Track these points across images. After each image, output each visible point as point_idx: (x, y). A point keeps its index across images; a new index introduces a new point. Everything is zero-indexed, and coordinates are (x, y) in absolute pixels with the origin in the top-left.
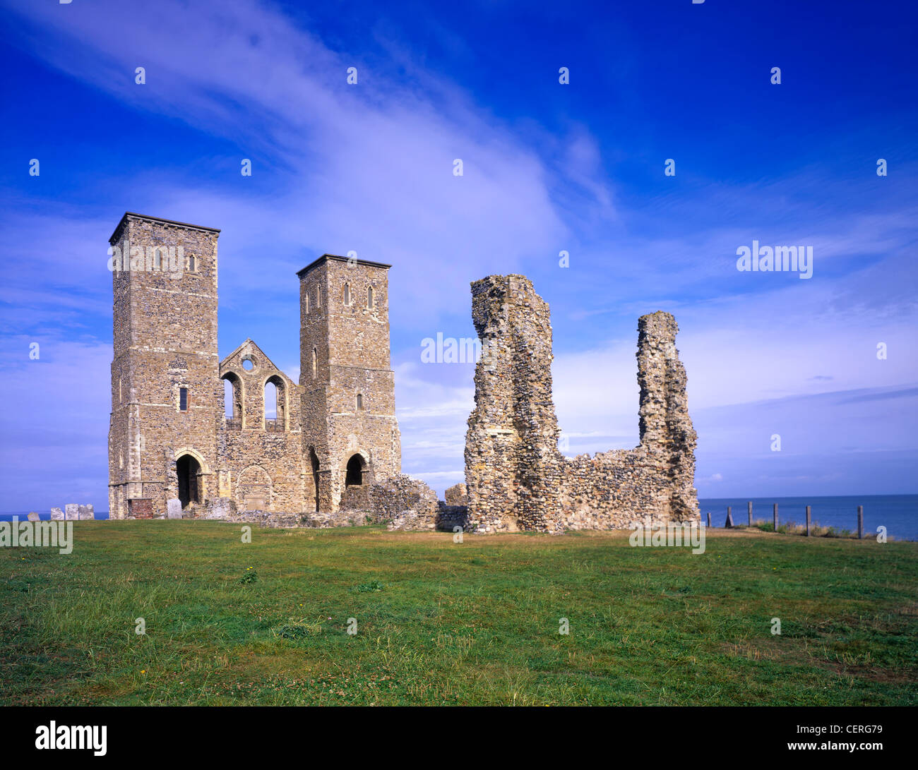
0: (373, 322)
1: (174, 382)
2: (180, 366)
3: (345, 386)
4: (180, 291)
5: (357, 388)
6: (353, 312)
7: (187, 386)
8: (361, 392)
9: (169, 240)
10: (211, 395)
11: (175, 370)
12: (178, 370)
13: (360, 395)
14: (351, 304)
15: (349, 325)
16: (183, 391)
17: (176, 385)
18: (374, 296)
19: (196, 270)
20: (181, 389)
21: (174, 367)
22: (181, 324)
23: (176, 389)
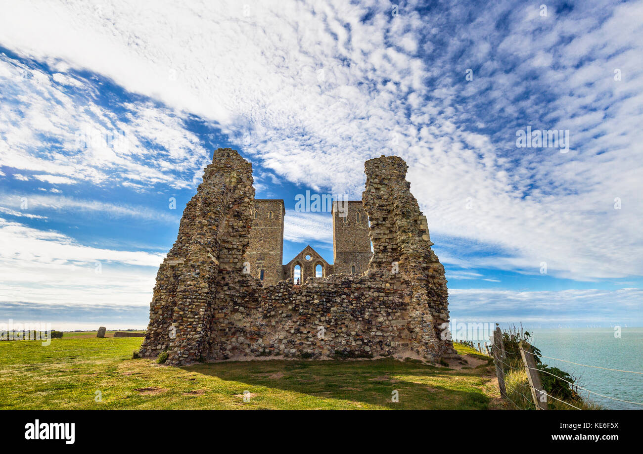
0: (360, 229)
1: (258, 267)
2: (262, 260)
3: (345, 262)
4: (264, 227)
5: (352, 263)
6: (349, 225)
7: (264, 268)
8: (354, 265)
9: (262, 207)
10: (275, 272)
11: (259, 262)
12: (261, 261)
13: (354, 266)
14: (347, 222)
15: (347, 232)
16: (262, 271)
17: (259, 268)
18: (360, 216)
19: (272, 217)
20: (261, 270)
21: (259, 260)
22: (264, 241)
23: (259, 270)
